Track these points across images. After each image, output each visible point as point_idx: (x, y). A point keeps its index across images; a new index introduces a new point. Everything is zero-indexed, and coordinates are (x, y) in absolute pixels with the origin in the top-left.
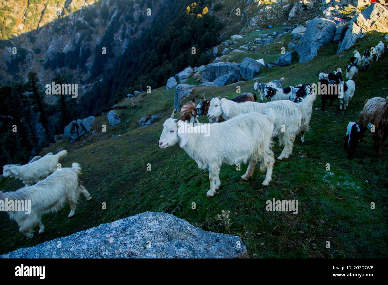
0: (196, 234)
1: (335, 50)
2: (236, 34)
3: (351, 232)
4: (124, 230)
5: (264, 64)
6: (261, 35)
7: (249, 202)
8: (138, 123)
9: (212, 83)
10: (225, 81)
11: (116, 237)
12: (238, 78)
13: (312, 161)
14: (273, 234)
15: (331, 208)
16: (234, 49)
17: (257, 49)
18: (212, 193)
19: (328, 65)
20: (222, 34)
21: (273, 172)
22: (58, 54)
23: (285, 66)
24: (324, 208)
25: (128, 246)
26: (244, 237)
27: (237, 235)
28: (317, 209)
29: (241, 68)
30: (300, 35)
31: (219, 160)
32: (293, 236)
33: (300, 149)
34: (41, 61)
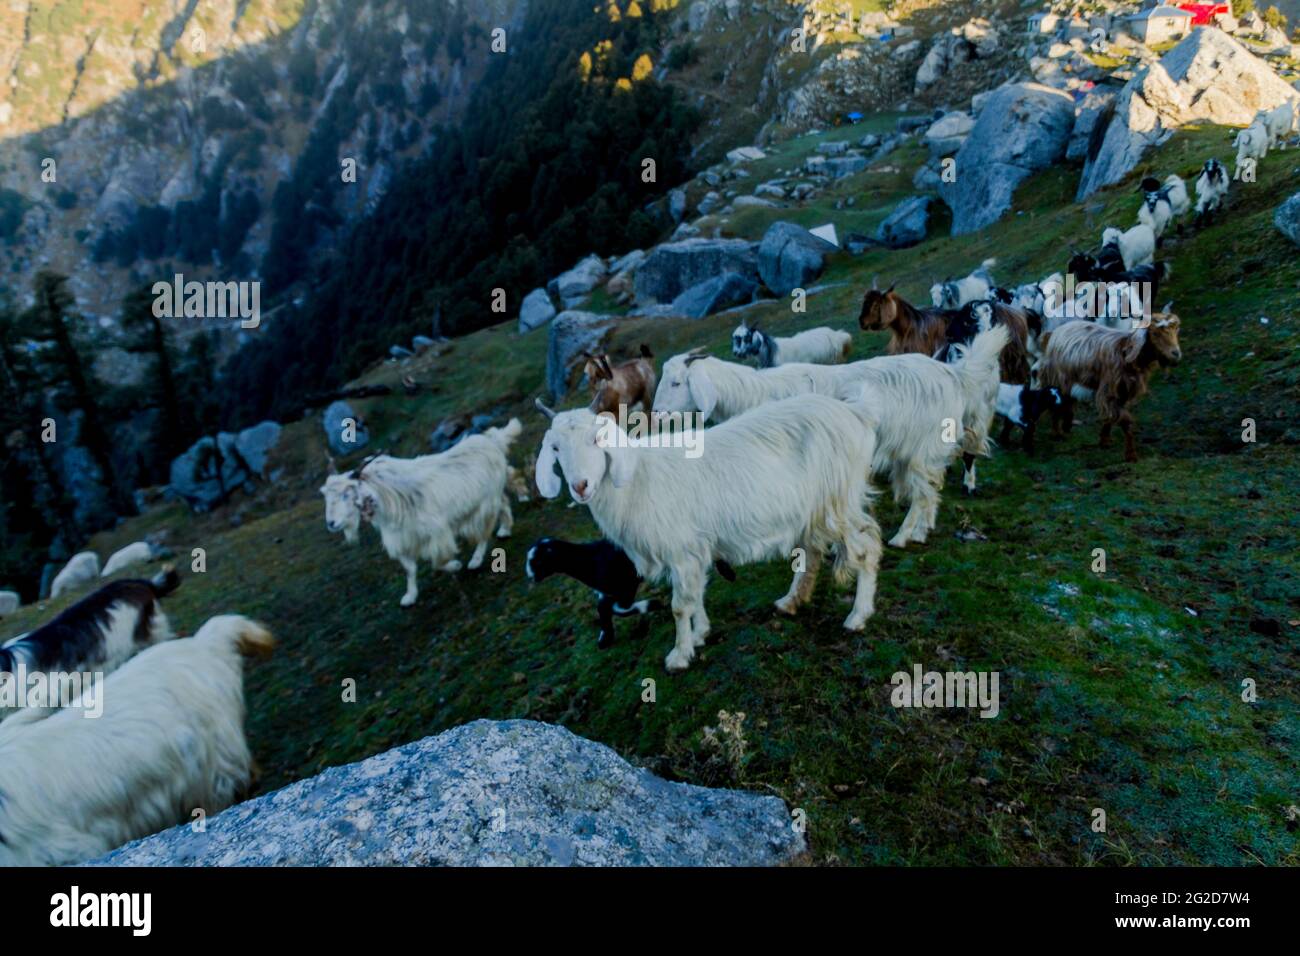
0: (640, 791)
1: (1073, 189)
2: (745, 145)
3: (1146, 778)
4: (407, 782)
5: (836, 243)
6: (825, 147)
7: (805, 684)
8: (429, 443)
9: (669, 307)
10: (712, 299)
11: (380, 808)
12: (752, 288)
13: (1005, 551)
14: (889, 788)
15: (1074, 703)
16: (736, 195)
17: (811, 194)
18: (685, 657)
19: (1047, 238)
20: (699, 147)
21: (878, 588)
22: (143, 210)
23: (905, 245)
24: (1052, 700)
25: (418, 836)
26: (793, 800)
27: (772, 793)
28: (1030, 704)
29: (764, 257)
30: (956, 143)
31: (702, 550)
32: (955, 795)
33: (962, 512)
34: (82, 235)
